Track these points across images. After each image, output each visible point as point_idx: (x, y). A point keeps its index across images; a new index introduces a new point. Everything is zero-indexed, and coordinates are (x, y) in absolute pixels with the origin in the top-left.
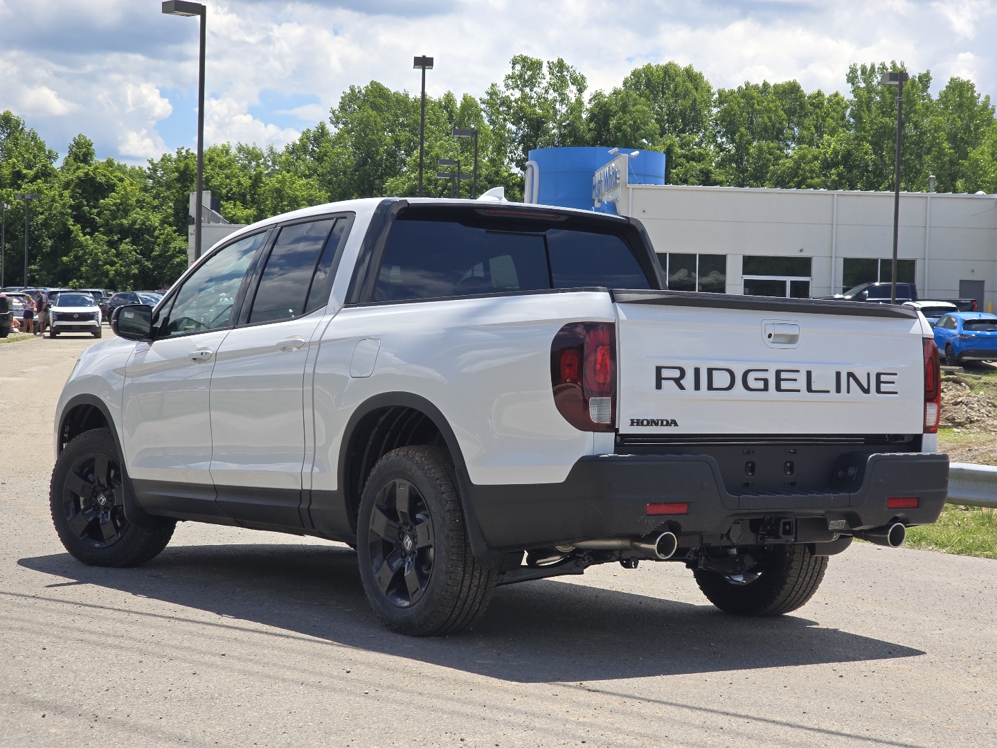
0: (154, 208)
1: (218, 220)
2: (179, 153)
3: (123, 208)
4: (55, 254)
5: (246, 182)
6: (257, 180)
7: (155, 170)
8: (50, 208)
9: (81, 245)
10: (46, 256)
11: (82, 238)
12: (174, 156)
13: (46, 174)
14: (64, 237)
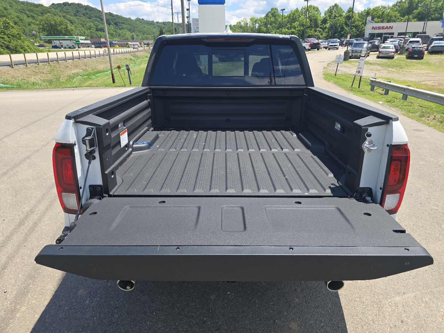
0: (361, 21)
1: (373, 23)
2: (368, 8)
3: (354, 22)
4: (341, 31)
5: (380, 13)
6: (383, 13)
7: (362, 13)
8: (340, 23)
9: (345, 30)
10: (339, 32)
11: (346, 28)
12: (367, 9)
13: (341, 16)
14: (342, 28)
